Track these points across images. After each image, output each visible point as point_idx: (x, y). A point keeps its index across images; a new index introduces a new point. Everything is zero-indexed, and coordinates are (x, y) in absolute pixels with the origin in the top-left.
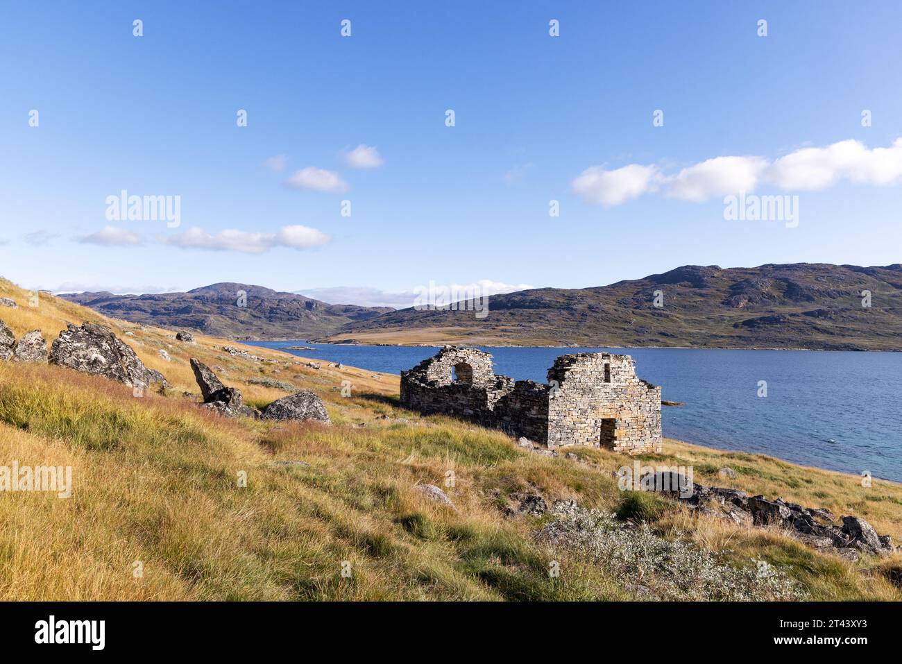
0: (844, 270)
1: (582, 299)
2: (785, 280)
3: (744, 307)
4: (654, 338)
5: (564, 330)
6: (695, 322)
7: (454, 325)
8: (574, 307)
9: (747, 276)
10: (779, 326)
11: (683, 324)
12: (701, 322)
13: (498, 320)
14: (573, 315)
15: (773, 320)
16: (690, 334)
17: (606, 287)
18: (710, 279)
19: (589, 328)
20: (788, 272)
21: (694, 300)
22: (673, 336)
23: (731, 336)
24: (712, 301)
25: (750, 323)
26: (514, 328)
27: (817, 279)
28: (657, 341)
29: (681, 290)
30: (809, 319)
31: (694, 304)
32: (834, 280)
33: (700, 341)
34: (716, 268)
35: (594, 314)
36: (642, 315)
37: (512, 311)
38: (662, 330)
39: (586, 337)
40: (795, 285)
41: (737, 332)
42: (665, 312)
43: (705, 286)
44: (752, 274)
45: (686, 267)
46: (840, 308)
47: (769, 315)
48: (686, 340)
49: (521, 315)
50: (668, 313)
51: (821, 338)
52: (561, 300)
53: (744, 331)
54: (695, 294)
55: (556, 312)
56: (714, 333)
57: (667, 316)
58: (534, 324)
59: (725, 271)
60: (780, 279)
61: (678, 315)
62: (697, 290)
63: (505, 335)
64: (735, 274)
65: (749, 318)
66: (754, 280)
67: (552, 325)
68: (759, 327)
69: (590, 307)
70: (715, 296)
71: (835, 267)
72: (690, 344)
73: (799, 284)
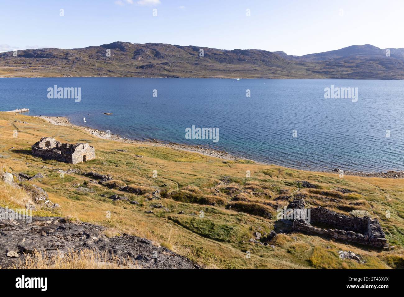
0: (174, 47)
1: (72, 54)
2: (155, 50)
3: (140, 60)
4: (106, 73)
5: (65, 69)
6: (122, 66)
8: (69, 58)
9: (141, 47)
10: (152, 68)
11: (117, 67)
12: (124, 66)
13: (30, 63)
14: (68, 62)
15: (150, 66)
16: (120, 71)
17: (83, 49)
18: (127, 48)
19: (77, 68)
20: (156, 47)
21: (122, 56)
22: (113, 72)
23: (136, 72)
24: (128, 57)
25: (142, 67)
26: (40, 68)
27: (165, 50)
28: (107, 74)
29: (116, 52)
30: (163, 65)
31: (121, 58)
32: (172, 51)
33: (124, 74)
34: (129, 43)
35: (79, 62)
36: (100, 63)
37: (37, 59)
38: (109, 69)
39: (76, 72)
40: (158, 52)
41: (138, 70)
42: (109, 61)
43: (125, 51)
44: (143, 46)
45: (118, 42)
46: (173, 61)
47: (150, 64)
48: (119, 73)
49: (42, 61)
50: (111, 62)
51: (166, 73)
52: (62, 55)
53: (140, 70)
54: (122, 54)
55: (60, 61)
56: (129, 71)
57: (110, 63)
58: (49, 66)
59: (133, 44)
60: (153, 49)
61: (115, 63)
62: (122, 52)
63: (35, 71)
64: (137, 46)
65: (142, 65)
66: (144, 49)
67: (59, 66)
68: (146, 69)
69: (77, 59)
70: (130, 55)
71: (171, 45)
72: (120, 75)
73: (160, 51)
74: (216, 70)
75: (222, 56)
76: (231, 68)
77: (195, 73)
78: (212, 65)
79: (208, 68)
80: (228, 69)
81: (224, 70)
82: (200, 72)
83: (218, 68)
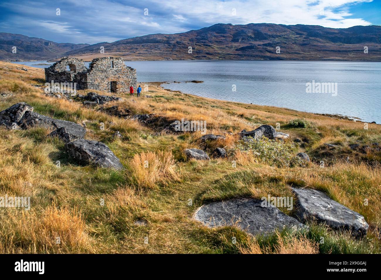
0: (280, 26)
1: (174, 38)
2: (257, 31)
3: (241, 42)
4: (204, 55)
5: (166, 52)
6: (221, 48)
7: (117, 51)
8: (170, 42)
9: (242, 29)
10: (253, 50)
11: (216, 49)
12: (223, 48)
13: (137, 49)
14: (169, 46)
15: (251, 47)
16: (219, 53)
17: (184, 33)
18: (227, 30)
19: (177, 51)
20: (258, 27)
21: (221, 38)
22: (211, 54)
23: (235, 54)
24: (228, 39)
25: (243, 49)
26: (144, 52)
27: (269, 30)
28: (205, 57)
29: (215, 34)
30: (265, 47)
31: (221, 40)
32: (276, 31)
33: (222, 56)
34: (230, 25)
35: (179, 45)
36: (200, 46)
37: (143, 44)
38: (207, 52)
39: (175, 56)
41: (238, 52)
42: (209, 44)
43: (226, 33)
45: (218, 24)
47: (250, 45)
48: (217, 56)
49: (147, 46)
50: (210, 44)
51: (268, 54)
52: (165, 39)
53: (240, 52)
54: (221, 36)
55: (163, 45)
56: (228, 53)
57: (210, 46)
58: (153, 50)
59: (234, 26)
60: (255, 30)
61: (215, 45)
62: (222, 34)
63: (140, 56)
64: (238, 27)
65: (242, 46)
66: (245, 30)
67: (161, 50)
68: (246, 50)
69: (177, 42)
70: (229, 37)
71: (276, 25)
72: (218, 58)
73: (262, 32)
74: (328, 51)
75: (338, 35)
76: (349, 48)
77: (302, 54)
78: (324, 45)
79: (319, 49)
80: (344, 49)
81: (339, 51)
82: (309, 54)
83: (332, 49)
